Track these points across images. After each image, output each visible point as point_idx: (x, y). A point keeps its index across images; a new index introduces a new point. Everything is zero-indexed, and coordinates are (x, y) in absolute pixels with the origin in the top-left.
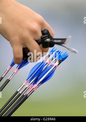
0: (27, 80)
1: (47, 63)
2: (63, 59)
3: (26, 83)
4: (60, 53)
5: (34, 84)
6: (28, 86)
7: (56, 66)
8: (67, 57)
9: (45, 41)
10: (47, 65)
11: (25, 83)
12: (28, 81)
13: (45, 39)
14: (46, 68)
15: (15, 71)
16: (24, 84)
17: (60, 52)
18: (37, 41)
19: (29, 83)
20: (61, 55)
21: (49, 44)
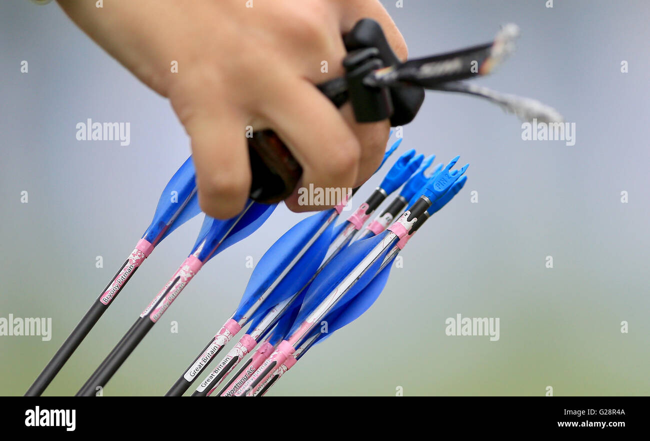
0: (237, 318)
1: (348, 223)
2: (439, 201)
3: (233, 334)
4: (423, 165)
5: (275, 340)
6: (244, 349)
7: (397, 240)
8: (460, 185)
9: (368, 81)
10: (350, 230)
11: (227, 333)
12: (242, 321)
13: (366, 73)
14: (343, 249)
15: (184, 274)
16: (219, 342)
17: (422, 158)
18: (322, 88)
19: (249, 332)
20: (427, 174)
21: (387, 93)
